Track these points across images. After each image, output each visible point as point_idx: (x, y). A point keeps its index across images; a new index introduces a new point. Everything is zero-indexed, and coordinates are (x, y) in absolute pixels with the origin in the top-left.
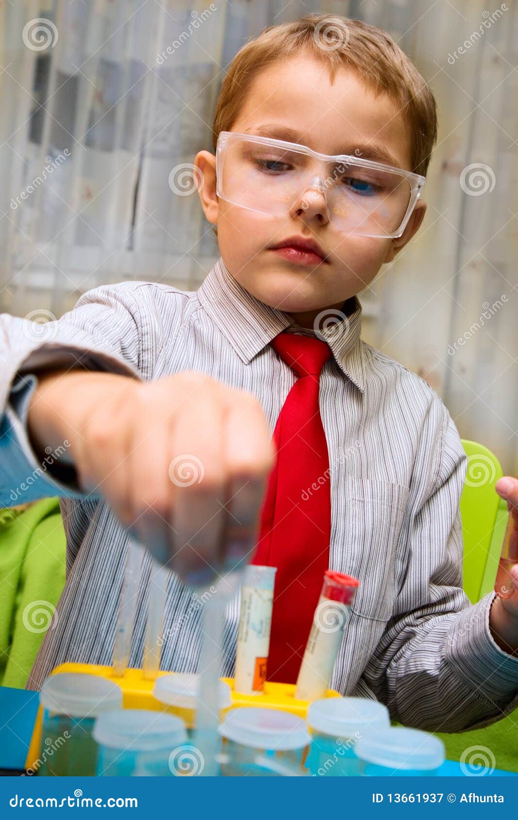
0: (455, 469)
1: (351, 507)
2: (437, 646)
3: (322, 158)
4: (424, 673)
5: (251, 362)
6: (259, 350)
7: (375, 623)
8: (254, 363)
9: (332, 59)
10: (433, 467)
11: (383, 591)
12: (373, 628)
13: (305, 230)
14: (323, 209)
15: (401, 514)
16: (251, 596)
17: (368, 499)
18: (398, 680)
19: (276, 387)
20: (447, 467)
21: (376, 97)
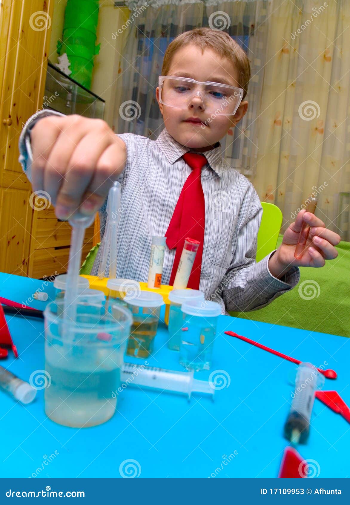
0: (258, 212)
1: (213, 222)
2: (245, 277)
3: (200, 83)
4: (239, 288)
5: (174, 163)
6: (177, 159)
7: (221, 268)
8: (175, 164)
9: (202, 44)
10: (249, 211)
11: (225, 256)
12: (221, 270)
13: (194, 115)
14: (201, 104)
15: (234, 226)
16: (154, 248)
17: (221, 219)
18: (228, 290)
19: (184, 174)
20: (254, 211)
21: (221, 59)
